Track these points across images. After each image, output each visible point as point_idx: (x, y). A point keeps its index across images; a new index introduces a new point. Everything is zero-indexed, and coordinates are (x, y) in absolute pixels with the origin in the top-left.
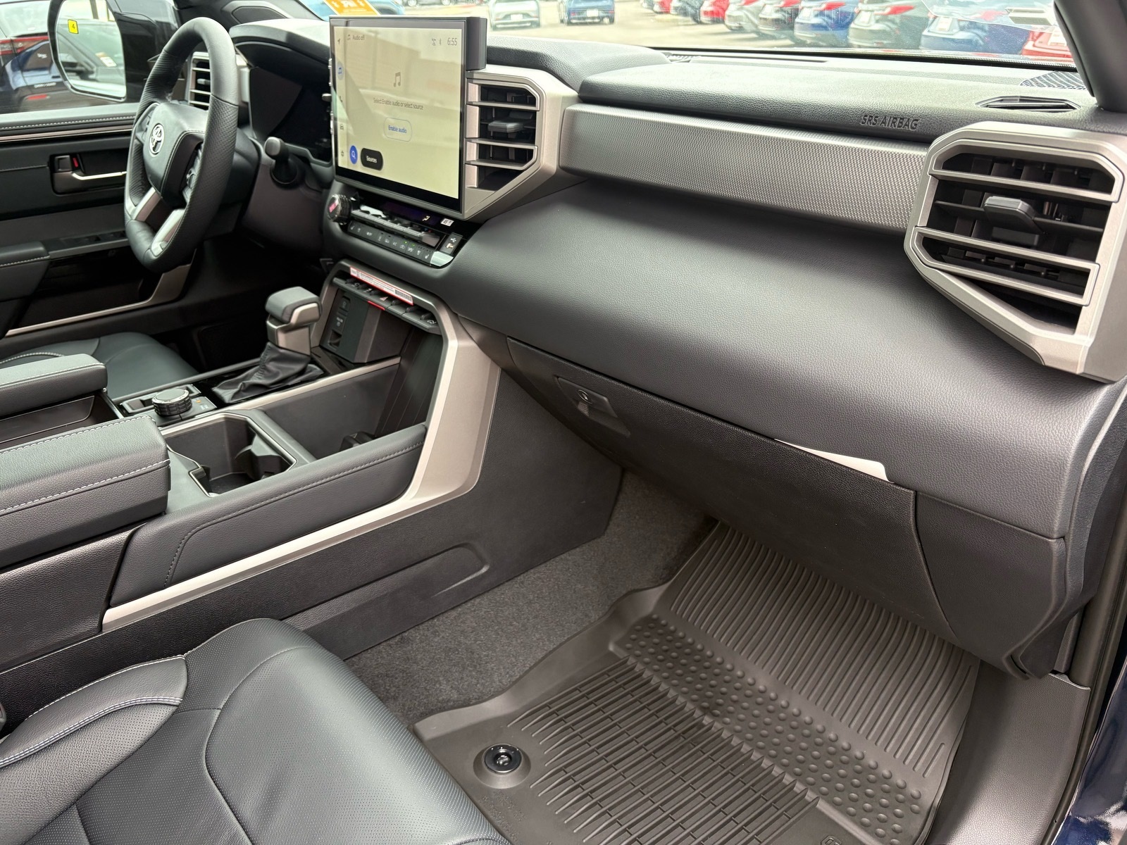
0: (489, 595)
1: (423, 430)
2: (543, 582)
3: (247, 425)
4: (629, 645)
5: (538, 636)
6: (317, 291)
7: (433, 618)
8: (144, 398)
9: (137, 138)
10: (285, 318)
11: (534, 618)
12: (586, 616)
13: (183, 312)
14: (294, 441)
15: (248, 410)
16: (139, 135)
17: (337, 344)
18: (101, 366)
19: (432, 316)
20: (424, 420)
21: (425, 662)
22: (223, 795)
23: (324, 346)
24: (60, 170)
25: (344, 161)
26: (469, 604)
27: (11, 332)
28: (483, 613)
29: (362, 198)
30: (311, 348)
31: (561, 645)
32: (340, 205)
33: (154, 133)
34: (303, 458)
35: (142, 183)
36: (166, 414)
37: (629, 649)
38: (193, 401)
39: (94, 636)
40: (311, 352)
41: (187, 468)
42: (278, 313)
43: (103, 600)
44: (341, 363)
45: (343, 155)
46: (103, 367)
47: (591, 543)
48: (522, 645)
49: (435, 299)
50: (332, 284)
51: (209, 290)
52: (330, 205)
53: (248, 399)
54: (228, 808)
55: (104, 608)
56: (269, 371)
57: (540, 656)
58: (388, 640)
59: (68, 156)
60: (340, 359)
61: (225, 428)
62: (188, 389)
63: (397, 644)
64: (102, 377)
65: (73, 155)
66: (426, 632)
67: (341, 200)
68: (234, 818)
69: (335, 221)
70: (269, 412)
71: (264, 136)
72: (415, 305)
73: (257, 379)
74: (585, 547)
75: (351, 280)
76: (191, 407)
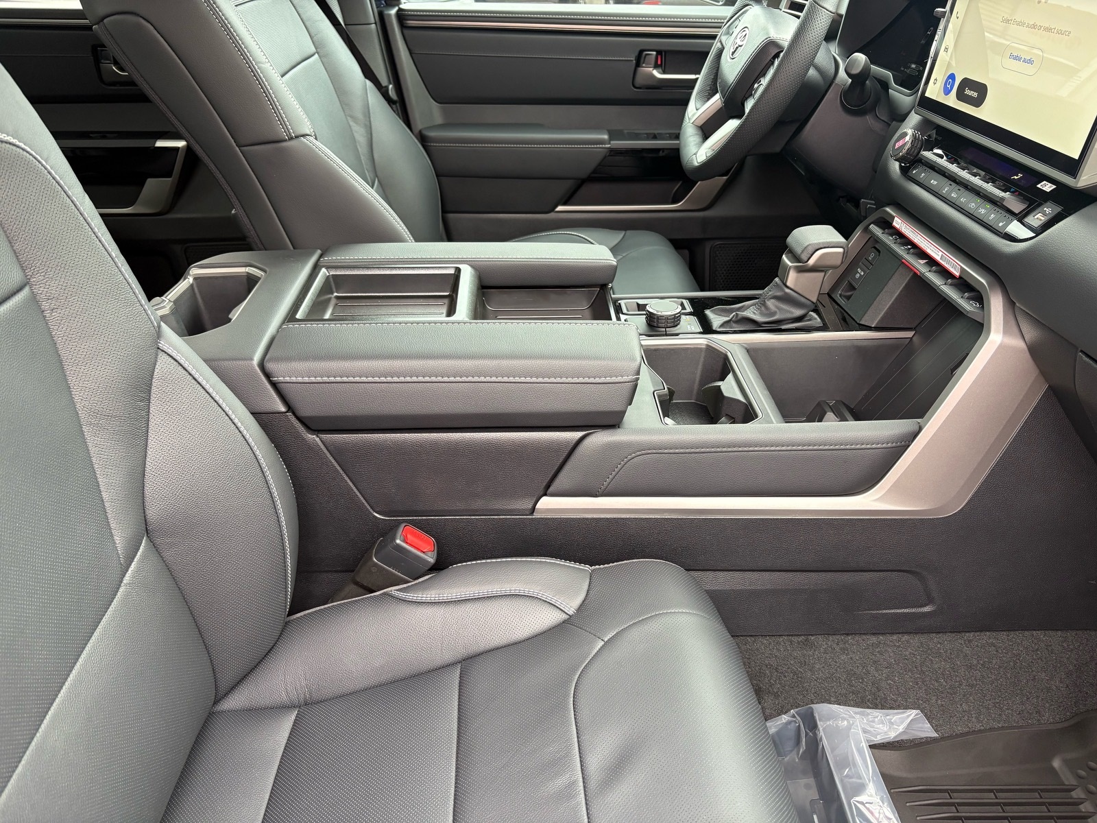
0: (923, 638)
1: (917, 428)
2: (997, 651)
3: (726, 358)
4: (1082, 773)
5: (965, 707)
6: (846, 235)
7: (848, 634)
8: (641, 302)
9: (721, 42)
10: (804, 257)
11: (969, 685)
12: (1038, 712)
13: (705, 222)
14: (766, 392)
15: (733, 344)
16: (724, 38)
17: (848, 298)
18: (613, 261)
19: (979, 298)
20: (921, 416)
21: (821, 674)
22: (577, 733)
23: (833, 296)
24: (644, 65)
25: (934, 91)
26: (895, 637)
27: (560, 208)
28: (907, 653)
29: (940, 138)
30: (819, 294)
31: (991, 729)
32: (910, 141)
33: (739, 36)
34: (771, 415)
35: (711, 88)
36: (654, 325)
37: (1080, 777)
38: (683, 317)
39: (526, 515)
40: (818, 300)
41: (654, 387)
42: (798, 250)
43: (543, 487)
44: (844, 319)
45: (935, 84)
46: (615, 263)
47: (1080, 632)
48: (941, 708)
49: (991, 279)
50: (866, 229)
51: (735, 207)
52: (898, 140)
53: (735, 332)
54: (577, 749)
55: (541, 493)
56: (767, 308)
57: (960, 729)
58: (792, 635)
59: (655, 53)
60: (845, 314)
61: (703, 355)
62: (682, 305)
63: (798, 643)
64: (612, 272)
65: (659, 52)
66: (835, 646)
67: (914, 136)
68: (579, 765)
69: (896, 160)
70: (753, 352)
71: (848, 52)
72: (960, 277)
73: (751, 312)
74: (1070, 635)
75: (891, 231)
76: (679, 324)
